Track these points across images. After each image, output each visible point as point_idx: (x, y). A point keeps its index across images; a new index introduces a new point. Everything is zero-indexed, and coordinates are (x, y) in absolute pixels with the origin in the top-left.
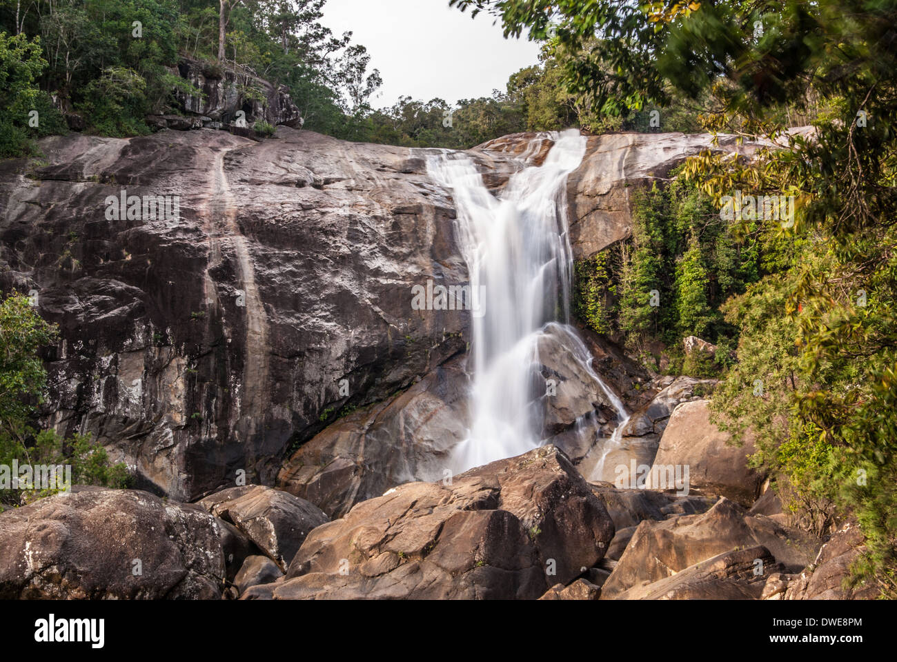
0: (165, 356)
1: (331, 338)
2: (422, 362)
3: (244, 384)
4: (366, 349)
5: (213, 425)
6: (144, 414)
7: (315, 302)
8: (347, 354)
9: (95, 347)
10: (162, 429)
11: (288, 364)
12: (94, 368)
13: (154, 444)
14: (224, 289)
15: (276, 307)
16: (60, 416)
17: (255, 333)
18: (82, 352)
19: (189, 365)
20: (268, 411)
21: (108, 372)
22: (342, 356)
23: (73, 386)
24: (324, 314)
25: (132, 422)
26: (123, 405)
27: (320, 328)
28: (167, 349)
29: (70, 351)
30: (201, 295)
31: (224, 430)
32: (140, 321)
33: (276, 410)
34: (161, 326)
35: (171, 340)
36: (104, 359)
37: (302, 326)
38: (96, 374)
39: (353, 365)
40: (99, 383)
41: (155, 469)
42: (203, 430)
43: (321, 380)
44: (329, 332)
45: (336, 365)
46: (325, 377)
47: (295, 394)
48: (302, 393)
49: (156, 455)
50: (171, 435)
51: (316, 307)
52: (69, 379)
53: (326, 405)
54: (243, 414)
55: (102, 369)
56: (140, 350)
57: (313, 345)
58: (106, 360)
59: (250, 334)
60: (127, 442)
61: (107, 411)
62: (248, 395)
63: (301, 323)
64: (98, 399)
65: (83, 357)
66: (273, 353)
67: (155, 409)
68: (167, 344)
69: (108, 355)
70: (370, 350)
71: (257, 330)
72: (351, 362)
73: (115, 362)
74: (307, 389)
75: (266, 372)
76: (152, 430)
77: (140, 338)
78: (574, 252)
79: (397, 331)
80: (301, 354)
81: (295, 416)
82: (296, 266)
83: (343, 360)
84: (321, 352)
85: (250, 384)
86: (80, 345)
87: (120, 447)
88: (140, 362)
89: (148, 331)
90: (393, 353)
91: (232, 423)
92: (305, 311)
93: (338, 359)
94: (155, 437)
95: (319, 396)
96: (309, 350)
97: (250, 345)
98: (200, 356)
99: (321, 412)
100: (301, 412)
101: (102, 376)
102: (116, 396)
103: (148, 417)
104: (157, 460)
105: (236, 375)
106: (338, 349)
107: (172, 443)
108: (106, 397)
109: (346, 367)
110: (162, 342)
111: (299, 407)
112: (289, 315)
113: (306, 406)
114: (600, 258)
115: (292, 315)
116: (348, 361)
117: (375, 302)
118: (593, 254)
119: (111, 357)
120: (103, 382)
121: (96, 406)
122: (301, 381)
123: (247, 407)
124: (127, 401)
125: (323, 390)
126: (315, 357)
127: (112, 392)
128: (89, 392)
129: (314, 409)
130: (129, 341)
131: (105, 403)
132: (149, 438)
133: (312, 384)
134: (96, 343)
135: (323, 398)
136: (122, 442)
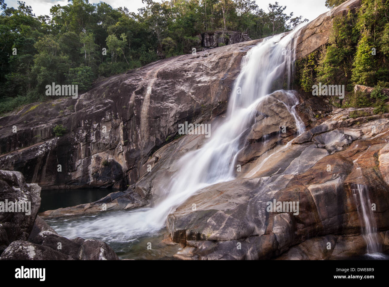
0: (117, 122)
1: (171, 110)
2: (209, 115)
3: (140, 129)
4: (183, 112)
5: (134, 144)
6: (111, 142)
7: (170, 97)
8: (175, 115)
9: (92, 122)
10: (119, 146)
11: (155, 121)
12: (91, 128)
13: (118, 151)
14: (137, 97)
15: (155, 101)
16: (82, 144)
17: (144, 111)
18: (87, 124)
19: (124, 124)
20: (149, 138)
21: (96, 129)
22: (173, 116)
23: (85, 134)
24: (172, 101)
25: (107, 145)
26: (102, 139)
27: (168, 106)
28: (118, 120)
29: (84, 124)
30: (129, 100)
31: (137, 145)
32: (108, 112)
33: (152, 138)
34: (115, 112)
35: (118, 117)
36: (94, 125)
37: (161, 107)
38: (92, 130)
39: (178, 119)
40: (93, 133)
41: (119, 159)
42: (131, 146)
43: (166, 126)
44: (171, 107)
45: (171, 119)
46: (168, 125)
47: (157, 132)
48: (159, 131)
49: (119, 154)
50: (122, 148)
51: (170, 99)
52: (83, 132)
53: (169, 135)
54: (141, 140)
55: (94, 128)
56: (108, 121)
57: (164, 113)
58: (95, 126)
59: (142, 112)
60: (109, 151)
61: (96, 142)
62: (142, 133)
63: (162, 105)
64: (93, 138)
65: (88, 125)
66: (149, 118)
67: (115, 140)
68: (117, 118)
69: (96, 124)
70: (185, 112)
71: (145, 110)
72: (177, 118)
73: (99, 126)
74: (162, 129)
75: (147, 124)
76: (116, 146)
77: (108, 117)
78: (297, 56)
79: (198, 104)
80: (159, 117)
81: (157, 139)
82: (168, 85)
83: (174, 117)
84: (166, 115)
85: (142, 129)
86: (87, 122)
87: (107, 152)
88: (110, 125)
89: (111, 114)
90: (195, 113)
91: (139, 143)
92: (165, 101)
93: (172, 117)
94: (118, 149)
95: (166, 132)
96: (162, 115)
97: (142, 116)
98: (127, 121)
99: (166, 138)
100: (159, 138)
101: (94, 131)
102: (100, 137)
103: (113, 142)
104: (119, 156)
105: (138, 126)
106: (172, 113)
107: (122, 151)
108: (96, 137)
109: (175, 120)
110: (116, 118)
111: (158, 136)
112: (158, 103)
113: (161, 136)
114: (311, 56)
115: (159, 103)
116: (176, 118)
117: (193, 94)
118: (307, 55)
119: (97, 124)
120: (95, 132)
121: (92, 140)
122: (159, 127)
123: (143, 137)
124: (104, 138)
125: (167, 129)
126: (164, 117)
127: (98, 135)
128: (90, 136)
129: (164, 137)
130: (103, 119)
131: (96, 139)
132: (116, 149)
133: (163, 127)
134: (92, 120)
135: (167, 132)
136: (107, 151)
